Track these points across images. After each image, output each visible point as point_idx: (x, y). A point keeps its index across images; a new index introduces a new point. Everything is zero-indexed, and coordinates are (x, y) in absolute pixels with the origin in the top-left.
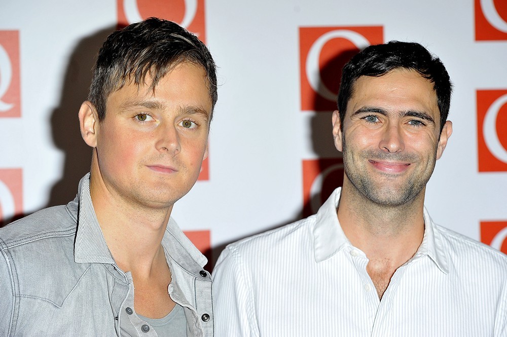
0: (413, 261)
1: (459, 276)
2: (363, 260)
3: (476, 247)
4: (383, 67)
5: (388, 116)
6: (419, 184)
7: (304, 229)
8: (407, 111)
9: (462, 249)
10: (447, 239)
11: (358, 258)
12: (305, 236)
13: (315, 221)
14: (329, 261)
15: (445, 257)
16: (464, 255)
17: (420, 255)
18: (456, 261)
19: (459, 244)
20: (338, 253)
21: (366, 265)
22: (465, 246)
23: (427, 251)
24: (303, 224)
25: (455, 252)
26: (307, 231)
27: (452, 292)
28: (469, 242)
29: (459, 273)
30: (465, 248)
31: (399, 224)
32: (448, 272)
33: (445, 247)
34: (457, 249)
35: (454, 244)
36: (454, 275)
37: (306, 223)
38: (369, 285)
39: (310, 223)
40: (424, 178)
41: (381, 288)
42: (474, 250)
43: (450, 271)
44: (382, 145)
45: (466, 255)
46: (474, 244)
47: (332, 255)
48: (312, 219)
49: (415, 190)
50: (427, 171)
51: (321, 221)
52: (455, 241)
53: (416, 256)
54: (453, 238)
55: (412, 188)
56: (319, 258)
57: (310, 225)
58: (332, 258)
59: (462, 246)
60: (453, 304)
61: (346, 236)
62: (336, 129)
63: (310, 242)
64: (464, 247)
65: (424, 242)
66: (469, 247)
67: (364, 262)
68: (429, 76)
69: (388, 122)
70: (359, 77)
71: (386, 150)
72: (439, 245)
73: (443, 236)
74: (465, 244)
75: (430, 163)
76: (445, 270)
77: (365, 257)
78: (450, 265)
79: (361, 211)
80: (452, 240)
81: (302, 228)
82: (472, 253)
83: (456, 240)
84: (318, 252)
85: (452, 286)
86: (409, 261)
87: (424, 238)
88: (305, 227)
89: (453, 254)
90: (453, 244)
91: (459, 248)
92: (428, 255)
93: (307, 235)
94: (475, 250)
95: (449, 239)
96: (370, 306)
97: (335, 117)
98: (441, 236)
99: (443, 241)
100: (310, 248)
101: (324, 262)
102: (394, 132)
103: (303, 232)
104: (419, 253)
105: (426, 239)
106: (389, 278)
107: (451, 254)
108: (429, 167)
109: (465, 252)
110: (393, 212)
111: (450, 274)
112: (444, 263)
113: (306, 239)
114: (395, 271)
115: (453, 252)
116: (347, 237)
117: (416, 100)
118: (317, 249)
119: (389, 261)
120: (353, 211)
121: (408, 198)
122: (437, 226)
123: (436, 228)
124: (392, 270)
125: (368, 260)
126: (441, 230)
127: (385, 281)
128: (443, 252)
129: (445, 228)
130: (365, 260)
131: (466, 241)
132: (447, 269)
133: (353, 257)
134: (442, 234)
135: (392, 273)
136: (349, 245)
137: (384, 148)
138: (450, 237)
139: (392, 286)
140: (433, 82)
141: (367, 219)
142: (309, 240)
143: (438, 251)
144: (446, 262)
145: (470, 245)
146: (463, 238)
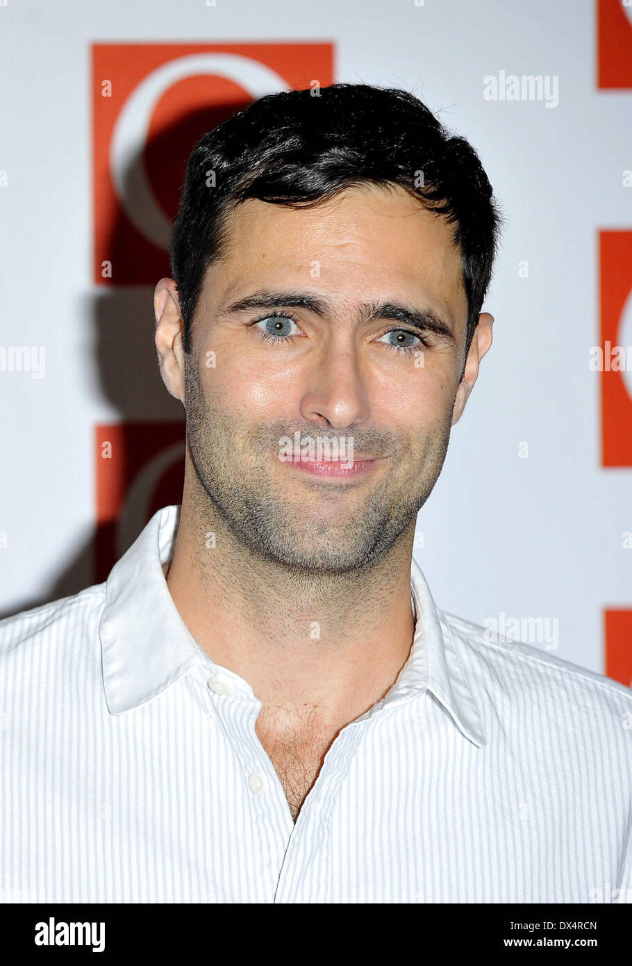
0: (387, 707)
1: (516, 751)
2: (244, 704)
3: (559, 677)
4: (313, 179)
5: (329, 320)
6: (403, 511)
7: (72, 623)
8: (381, 303)
9: (522, 679)
10: (477, 653)
11: (230, 699)
12: (73, 644)
13: (99, 601)
14: (143, 710)
15: (472, 701)
16: (527, 697)
17: (405, 691)
18: (507, 712)
19: (511, 668)
20: (170, 689)
21: (254, 717)
22: (527, 672)
23: (426, 679)
24: (67, 609)
25: (503, 687)
26: (79, 629)
27: (497, 797)
28: (538, 661)
29: (515, 745)
30: (530, 680)
31: (346, 611)
32: (482, 740)
33: (475, 675)
34: (507, 680)
35: (500, 667)
36: (501, 750)
37: (75, 606)
38: (263, 775)
39: (86, 606)
40: (415, 494)
41: (294, 783)
42: (553, 684)
43: (488, 739)
44: (311, 408)
45: (534, 697)
46: (554, 666)
47: (157, 691)
48: (93, 597)
49: (392, 527)
50: (424, 477)
51: (120, 600)
52: (501, 660)
53: (397, 692)
54: (494, 651)
55: (383, 523)
56: (118, 701)
57: (88, 610)
58: (154, 701)
59: (519, 671)
60: (501, 829)
61: (194, 636)
62: (167, 334)
63: (87, 659)
64: (525, 675)
65: (415, 655)
66: (539, 674)
67: (248, 711)
68: (442, 203)
69: (326, 336)
70: (242, 201)
71: (321, 422)
72: (455, 669)
73: (467, 643)
74: (528, 666)
75: (433, 456)
76: (474, 734)
77: (252, 696)
78: (488, 722)
79: (234, 573)
80: (492, 655)
81: (63, 621)
82: (548, 690)
83: (503, 656)
84: (114, 685)
85: (496, 781)
86: (375, 708)
87: (415, 645)
88: (72, 617)
89: (498, 693)
90: (494, 665)
91: (514, 676)
92: (428, 692)
93: (78, 639)
94: (558, 685)
95: (484, 652)
96: (263, 836)
97: (165, 298)
98: (459, 642)
99: (465, 656)
100: (90, 676)
101: (130, 713)
102: (342, 369)
103: (66, 632)
104: (402, 684)
105: (419, 648)
106: (317, 755)
107: (491, 693)
108: (429, 465)
109: (529, 687)
110: (331, 584)
111: (488, 747)
112: (472, 717)
113: (76, 651)
114: (337, 735)
115: (497, 686)
116: (198, 642)
117: (407, 275)
118: (111, 677)
119: (317, 710)
120: (211, 572)
121: (373, 550)
122: (448, 618)
123: (444, 621)
124: (325, 736)
125: (259, 705)
126: (456, 625)
127: (307, 765)
128: (467, 687)
129: (470, 623)
130: (251, 705)
131: (531, 658)
132: (479, 732)
133: (216, 697)
134: (461, 638)
135: (326, 743)
136: (205, 662)
137: (315, 417)
138: (486, 648)
139: (328, 779)
140: (451, 221)
141: (252, 597)
142: (84, 653)
143: (453, 683)
144: (478, 715)
145: (541, 669)
146: (522, 651)
